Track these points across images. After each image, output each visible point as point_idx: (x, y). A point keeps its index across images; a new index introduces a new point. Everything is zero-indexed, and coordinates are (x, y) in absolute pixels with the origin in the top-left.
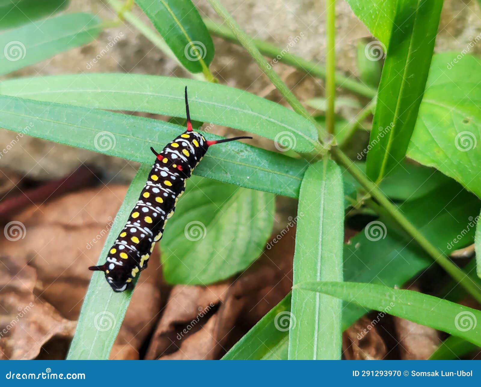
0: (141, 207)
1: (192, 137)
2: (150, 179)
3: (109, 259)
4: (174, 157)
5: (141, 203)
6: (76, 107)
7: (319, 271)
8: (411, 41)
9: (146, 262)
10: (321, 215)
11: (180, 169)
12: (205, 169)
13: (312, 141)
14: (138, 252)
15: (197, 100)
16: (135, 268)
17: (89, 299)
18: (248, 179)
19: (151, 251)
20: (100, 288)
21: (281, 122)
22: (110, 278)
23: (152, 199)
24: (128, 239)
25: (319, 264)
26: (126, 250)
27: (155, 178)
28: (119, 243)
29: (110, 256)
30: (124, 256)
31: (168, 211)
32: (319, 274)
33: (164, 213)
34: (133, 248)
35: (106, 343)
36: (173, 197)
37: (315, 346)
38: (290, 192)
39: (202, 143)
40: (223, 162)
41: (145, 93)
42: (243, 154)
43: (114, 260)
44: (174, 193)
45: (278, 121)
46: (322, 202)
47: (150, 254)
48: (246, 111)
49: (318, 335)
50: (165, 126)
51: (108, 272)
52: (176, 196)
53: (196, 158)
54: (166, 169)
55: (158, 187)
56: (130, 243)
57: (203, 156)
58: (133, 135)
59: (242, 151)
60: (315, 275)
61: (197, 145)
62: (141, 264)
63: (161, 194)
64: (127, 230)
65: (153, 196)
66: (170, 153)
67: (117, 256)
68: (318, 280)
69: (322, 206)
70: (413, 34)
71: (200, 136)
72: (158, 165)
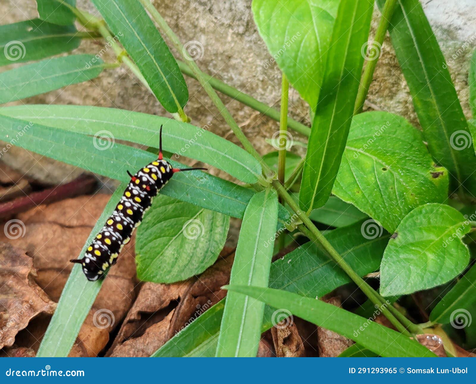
0: (115, 216)
1: (161, 164)
2: (124, 195)
3: (86, 255)
4: (144, 179)
5: (115, 213)
6: (73, 133)
7: (250, 279)
8: (335, 105)
9: (115, 260)
10: (258, 234)
11: (148, 189)
12: (170, 190)
13: (257, 175)
14: (109, 251)
15: (170, 135)
16: (105, 263)
17: (69, 284)
18: (205, 201)
19: (120, 251)
20: (78, 277)
21: (234, 158)
22: (86, 270)
23: (124, 211)
24: (102, 240)
25: (251, 273)
26: (100, 249)
27: (128, 194)
28: (95, 243)
29: (88, 252)
30: (98, 253)
31: (136, 221)
32: (250, 281)
33: (133, 222)
34: (105, 247)
35: (79, 320)
36: (141, 210)
37: (240, 337)
38: (237, 214)
39: (168, 170)
40: (186, 186)
41: (130, 126)
42: (201, 180)
43: (90, 256)
44: (142, 208)
45: (232, 157)
46: (260, 224)
47: (118, 253)
48: (207, 147)
49: (243, 329)
50: (142, 154)
51: (84, 264)
52: (144, 209)
53: (162, 182)
54: (137, 188)
55: (129, 202)
56: (104, 243)
57: (168, 180)
58: (116, 159)
59: (202, 178)
60: (247, 281)
61: (164, 171)
62: (111, 261)
63: (131, 208)
64: (103, 234)
65: (125, 208)
66: (141, 176)
67: (92, 253)
68: (249, 284)
69: (260, 227)
70: (336, 100)
71: (167, 164)
72: (132, 184)
